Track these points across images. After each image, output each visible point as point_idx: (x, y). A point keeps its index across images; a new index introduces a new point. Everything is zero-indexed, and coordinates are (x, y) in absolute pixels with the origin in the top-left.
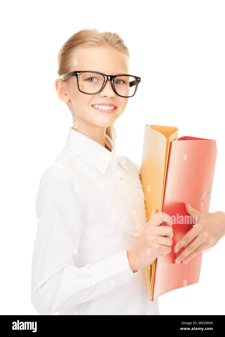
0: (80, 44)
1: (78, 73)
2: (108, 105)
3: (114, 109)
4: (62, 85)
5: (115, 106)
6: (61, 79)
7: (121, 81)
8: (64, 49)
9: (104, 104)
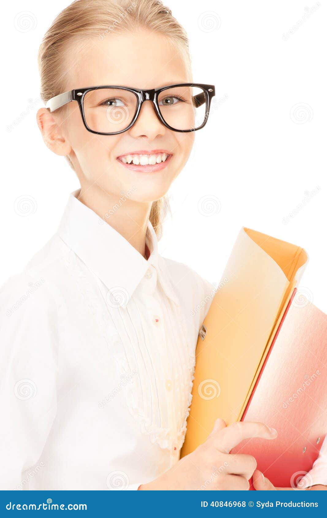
0: (77, 31)
1: (80, 94)
2: (153, 154)
3: (167, 159)
4: (53, 120)
5: (167, 153)
6: (49, 109)
7: (174, 99)
8: (46, 43)
9: (144, 153)
